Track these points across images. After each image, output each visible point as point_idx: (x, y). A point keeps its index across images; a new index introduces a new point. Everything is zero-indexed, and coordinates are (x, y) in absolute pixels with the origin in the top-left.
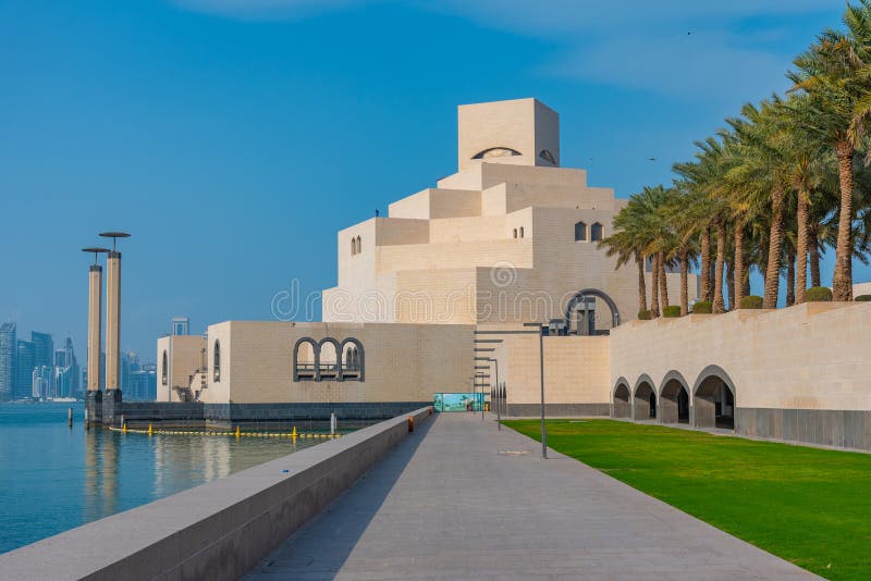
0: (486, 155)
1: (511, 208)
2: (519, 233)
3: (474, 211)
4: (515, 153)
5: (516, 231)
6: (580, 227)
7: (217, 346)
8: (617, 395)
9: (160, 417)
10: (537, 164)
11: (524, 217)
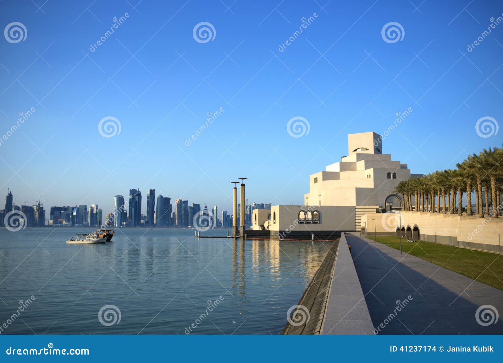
0: (357, 150)
1: (367, 168)
2: (369, 176)
3: (354, 169)
4: (367, 149)
5: (368, 175)
6: (389, 174)
7: (274, 213)
8: (397, 230)
9: (257, 234)
10: (375, 153)
11: (371, 171)
